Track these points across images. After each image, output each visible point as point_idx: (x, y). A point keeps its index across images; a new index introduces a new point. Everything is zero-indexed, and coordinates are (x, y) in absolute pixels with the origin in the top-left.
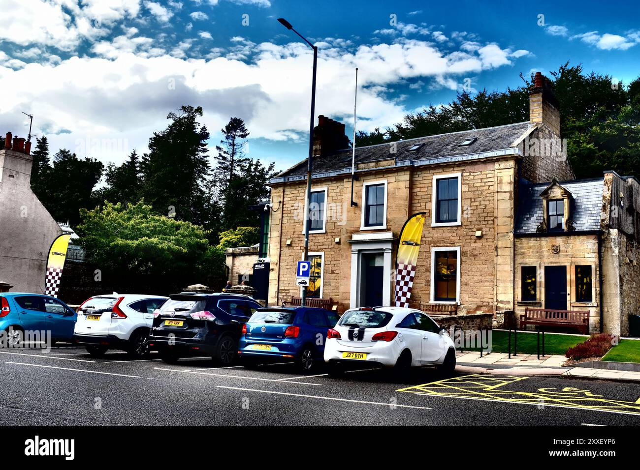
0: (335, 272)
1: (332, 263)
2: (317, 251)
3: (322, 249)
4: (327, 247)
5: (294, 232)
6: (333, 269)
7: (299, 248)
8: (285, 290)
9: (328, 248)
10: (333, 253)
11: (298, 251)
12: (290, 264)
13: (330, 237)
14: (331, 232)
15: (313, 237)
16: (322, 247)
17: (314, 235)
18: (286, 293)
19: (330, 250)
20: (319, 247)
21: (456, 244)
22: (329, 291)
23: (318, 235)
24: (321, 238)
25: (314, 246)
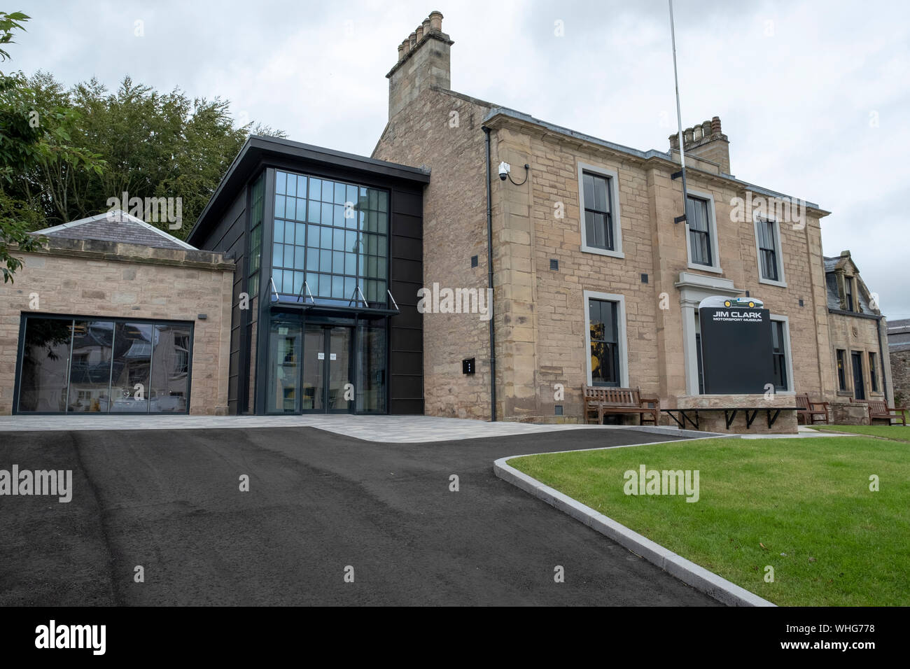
0: (644, 336)
1: (639, 318)
2: (610, 292)
3: (620, 289)
4: (627, 286)
5: (562, 243)
6: (642, 330)
7: (575, 279)
8: (555, 368)
9: (630, 289)
10: (638, 300)
11: (573, 286)
12: (560, 310)
13: (630, 268)
14: (632, 260)
15: (600, 261)
16: (619, 285)
17: (603, 259)
18: (556, 375)
19: (632, 293)
20: (614, 285)
21: (785, 313)
22: (639, 373)
23: (609, 259)
24: (615, 267)
25: (605, 280)
